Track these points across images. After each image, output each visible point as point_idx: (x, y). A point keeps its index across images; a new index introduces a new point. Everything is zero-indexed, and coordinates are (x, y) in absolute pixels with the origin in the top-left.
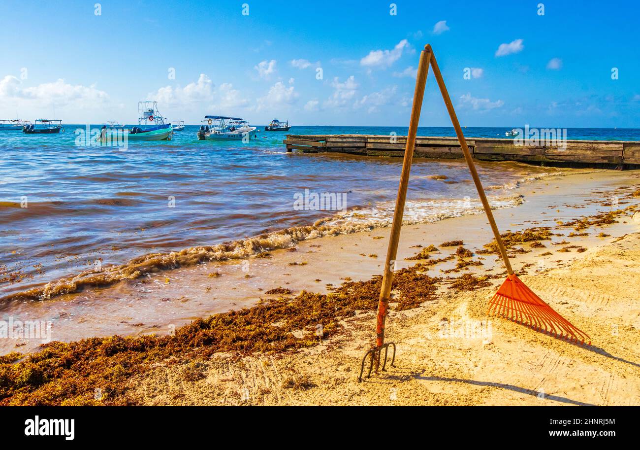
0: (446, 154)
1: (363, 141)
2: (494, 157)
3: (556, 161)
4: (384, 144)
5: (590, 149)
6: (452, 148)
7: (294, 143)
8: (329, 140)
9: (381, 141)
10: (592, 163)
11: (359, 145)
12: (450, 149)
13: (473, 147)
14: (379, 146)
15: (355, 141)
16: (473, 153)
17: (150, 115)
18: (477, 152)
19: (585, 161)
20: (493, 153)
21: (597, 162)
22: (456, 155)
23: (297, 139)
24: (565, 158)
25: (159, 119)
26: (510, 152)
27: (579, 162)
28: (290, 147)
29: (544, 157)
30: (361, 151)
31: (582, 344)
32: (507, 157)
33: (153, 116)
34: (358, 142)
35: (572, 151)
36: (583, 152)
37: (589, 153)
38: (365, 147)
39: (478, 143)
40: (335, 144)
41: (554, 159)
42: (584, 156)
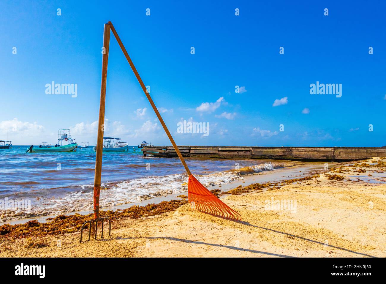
0: (236, 155)
1: (188, 149)
2: (263, 157)
3: (298, 158)
4: (200, 151)
5: (316, 151)
6: (239, 152)
7: (148, 150)
8: (168, 149)
9: (198, 148)
10: (318, 159)
11: (186, 151)
12: (238, 153)
13: (251, 151)
14: (197, 152)
15: (183, 149)
16: (251, 155)
17: (65, 138)
18: (253, 154)
19: (314, 158)
20: (262, 154)
21: (320, 158)
22: (241, 156)
23: (149, 148)
24: (303, 157)
25: (71, 140)
26: (272, 154)
27: (311, 159)
28: (145, 153)
29: (291, 156)
30: (187, 155)
31: (237, 221)
32: (270, 157)
33: (67, 138)
34: (185, 149)
35: (306, 152)
36: (312, 153)
37: (315, 153)
38: (189, 152)
39: (253, 149)
40: (172, 151)
41: (296, 157)
42: (313, 155)
